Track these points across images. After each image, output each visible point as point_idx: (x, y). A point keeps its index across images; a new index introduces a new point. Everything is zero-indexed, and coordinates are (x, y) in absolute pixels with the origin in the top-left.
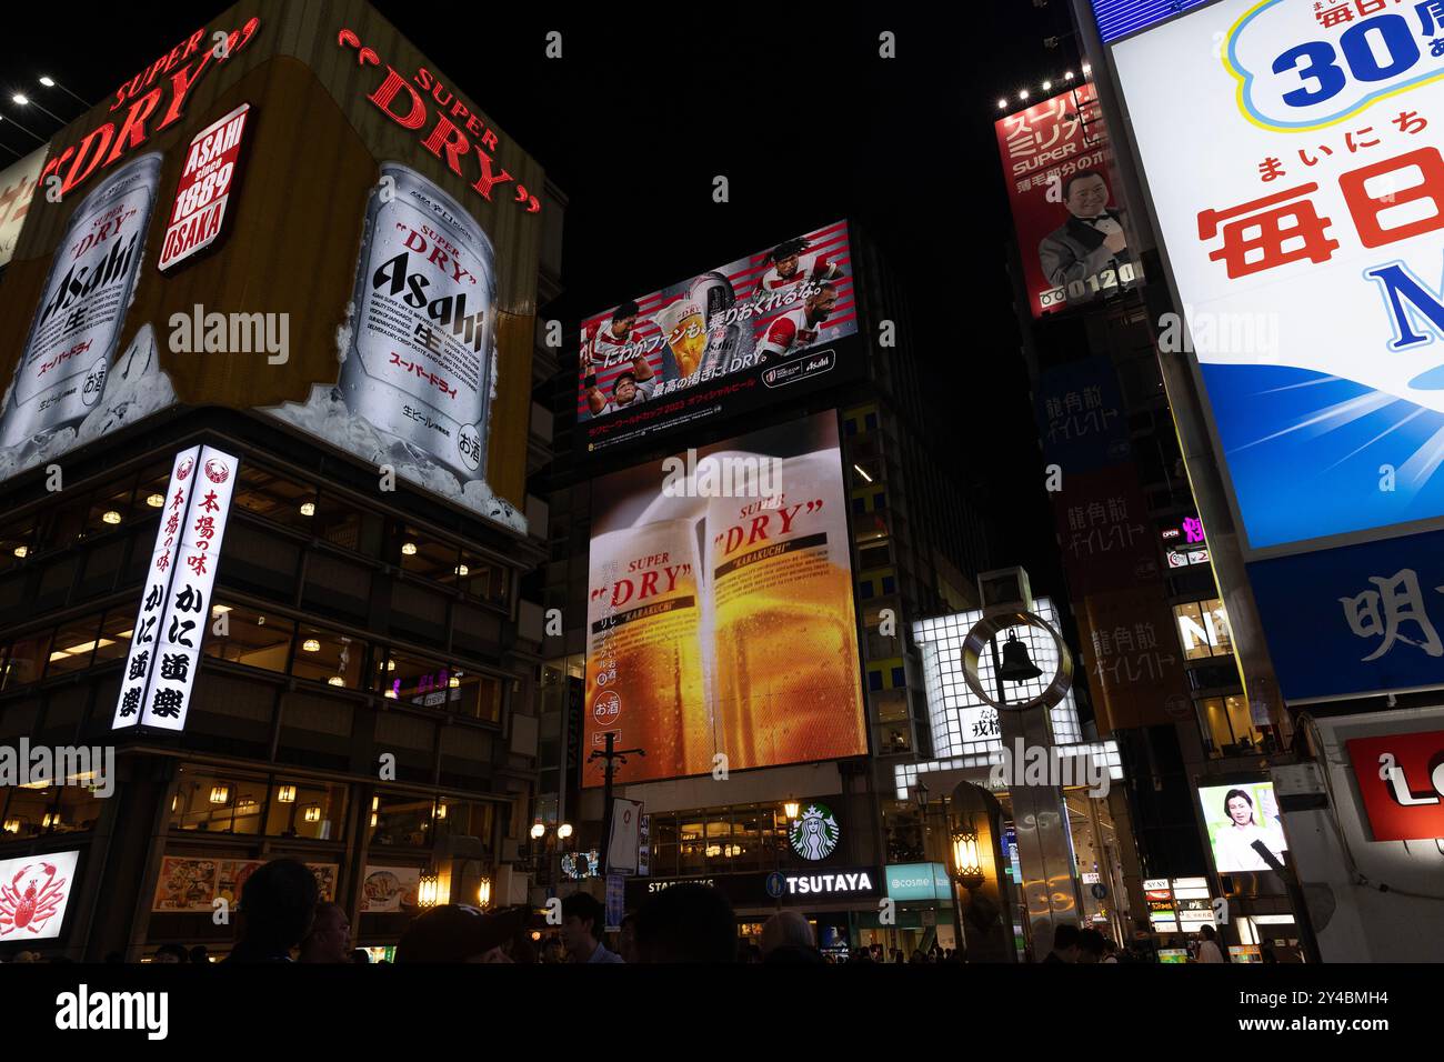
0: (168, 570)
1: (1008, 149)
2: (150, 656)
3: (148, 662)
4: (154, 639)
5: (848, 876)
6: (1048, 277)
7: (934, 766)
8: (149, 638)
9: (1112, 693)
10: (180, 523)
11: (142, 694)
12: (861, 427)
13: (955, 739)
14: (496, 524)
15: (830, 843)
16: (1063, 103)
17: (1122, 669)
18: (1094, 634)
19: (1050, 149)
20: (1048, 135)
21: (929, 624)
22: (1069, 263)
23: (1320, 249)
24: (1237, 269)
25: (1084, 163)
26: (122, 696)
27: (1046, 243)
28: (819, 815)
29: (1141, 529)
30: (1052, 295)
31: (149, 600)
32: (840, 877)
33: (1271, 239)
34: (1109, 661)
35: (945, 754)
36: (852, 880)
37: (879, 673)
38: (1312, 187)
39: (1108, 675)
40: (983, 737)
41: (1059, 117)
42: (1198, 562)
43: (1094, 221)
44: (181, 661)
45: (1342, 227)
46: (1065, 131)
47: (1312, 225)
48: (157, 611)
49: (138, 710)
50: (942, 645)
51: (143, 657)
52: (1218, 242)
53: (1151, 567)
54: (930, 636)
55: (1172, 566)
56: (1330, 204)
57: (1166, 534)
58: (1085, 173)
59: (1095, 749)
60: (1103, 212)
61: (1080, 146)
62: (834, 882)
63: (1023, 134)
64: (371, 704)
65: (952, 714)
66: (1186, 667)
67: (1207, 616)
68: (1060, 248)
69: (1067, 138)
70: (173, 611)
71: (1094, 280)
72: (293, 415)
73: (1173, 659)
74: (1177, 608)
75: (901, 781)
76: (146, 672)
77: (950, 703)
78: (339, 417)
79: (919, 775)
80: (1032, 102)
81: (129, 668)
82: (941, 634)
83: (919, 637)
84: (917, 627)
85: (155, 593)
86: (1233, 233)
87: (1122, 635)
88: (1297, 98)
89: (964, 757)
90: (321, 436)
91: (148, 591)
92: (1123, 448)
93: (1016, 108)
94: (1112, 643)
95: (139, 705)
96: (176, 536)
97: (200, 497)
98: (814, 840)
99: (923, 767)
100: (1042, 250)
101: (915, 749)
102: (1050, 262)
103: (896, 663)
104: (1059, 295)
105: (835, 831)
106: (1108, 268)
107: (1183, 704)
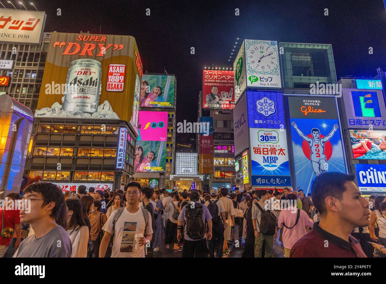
1: (204, 76)
6: (206, 102)
7: (176, 176)
9: (203, 168)
12: (171, 116)
13: (180, 172)
16: (214, 72)
18: (202, 160)
19: (211, 79)
20: (211, 77)
21: (179, 154)
22: (210, 100)
23: (260, 153)
24: (255, 153)
25: (215, 84)
27: (207, 96)
33: (258, 151)
34: (204, 164)
35: (178, 174)
37: (168, 159)
38: (261, 148)
39: (203, 166)
41: (213, 74)
43: (215, 95)
45: (262, 152)
46: (214, 77)
47: (260, 151)
50: (180, 157)
52: (254, 150)
53: (212, 151)
54: (179, 155)
56: (262, 150)
57: (215, 147)
58: (215, 86)
60: (216, 94)
61: (215, 81)
63: (207, 75)
65: (180, 168)
66: (214, 166)
67: (218, 160)
68: (209, 97)
69: (214, 78)
71: (213, 105)
73: (212, 165)
74: (214, 158)
75: (171, 177)
77: (180, 166)
79: (174, 177)
80: (210, 69)
82: (181, 155)
83: (177, 155)
84: (177, 154)
86: (255, 150)
87: (206, 160)
88: (261, 140)
89: (181, 175)
92: (212, 133)
93: (207, 69)
94: (204, 161)
98: (154, 185)
99: (175, 176)
100: (206, 97)
102: (207, 99)
103: (171, 158)
105: (158, 184)
106: (216, 104)
107: (212, 171)
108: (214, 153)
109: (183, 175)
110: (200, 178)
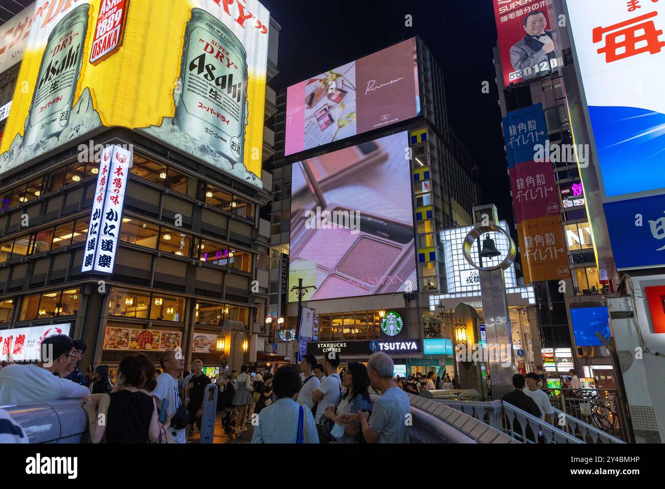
0: (102, 202)
2: (96, 240)
3: (96, 243)
4: (97, 233)
5: (407, 343)
6: (513, 66)
7: (447, 296)
8: (95, 232)
9: (533, 265)
10: (106, 181)
11: (93, 257)
12: (419, 140)
13: (458, 284)
14: (249, 183)
15: (399, 329)
17: (538, 254)
18: (525, 238)
21: (448, 232)
22: (525, 58)
24: (611, 58)
26: (85, 258)
27: (513, 48)
28: (394, 316)
29: (552, 189)
30: (515, 75)
31: (94, 215)
32: (403, 344)
34: (532, 250)
35: (453, 291)
36: (408, 345)
37: (424, 254)
39: (532, 257)
40: (471, 284)
42: (578, 205)
43: (538, 37)
44: (110, 243)
48: (98, 220)
49: (92, 264)
50: (454, 242)
51: (93, 241)
52: (602, 44)
53: (555, 207)
54: (448, 238)
55: (565, 207)
57: (564, 192)
58: (535, 12)
59: (523, 290)
60: (543, 33)
62: (400, 346)
64: (194, 263)
65: (457, 273)
66: (569, 253)
67: (580, 230)
68: (520, 51)
70: (105, 220)
71: (536, 67)
72: (154, 132)
73: (562, 250)
74: (566, 227)
75: (432, 303)
76: (95, 247)
77: (456, 268)
78: (176, 133)
79: (441, 300)
81: (87, 245)
82: (453, 237)
83: (442, 238)
84: (442, 234)
85: (97, 212)
86: (610, 39)
87: (538, 238)
89: (461, 292)
90: (168, 141)
91: (94, 212)
94: (534, 242)
95: (93, 261)
96: (104, 187)
97: (114, 170)
98: (392, 327)
99: (442, 297)
100: (511, 52)
101: (439, 288)
102: (515, 58)
103: (432, 250)
104: (519, 75)
105: (401, 324)
106: (545, 60)
107: (566, 271)
108: (562, 211)
109: (467, 292)
110: (524, 296)
